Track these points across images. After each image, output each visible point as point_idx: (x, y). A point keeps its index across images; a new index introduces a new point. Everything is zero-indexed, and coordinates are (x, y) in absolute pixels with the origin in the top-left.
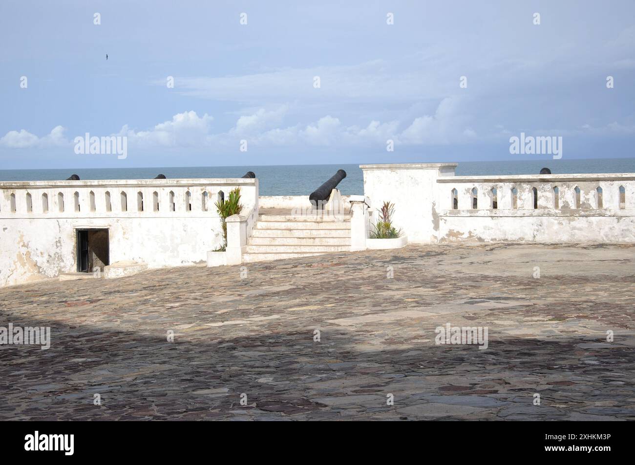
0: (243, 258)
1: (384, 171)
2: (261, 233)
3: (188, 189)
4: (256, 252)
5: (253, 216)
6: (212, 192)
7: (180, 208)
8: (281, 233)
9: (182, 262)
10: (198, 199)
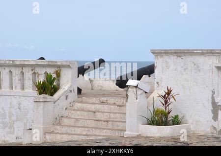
0: (45, 137)
1: (172, 56)
2: (73, 114)
3: (22, 69)
4: (60, 132)
5: (67, 98)
6: (40, 73)
7: (16, 87)
8: (87, 115)
9: (16, 138)
10: (29, 79)
